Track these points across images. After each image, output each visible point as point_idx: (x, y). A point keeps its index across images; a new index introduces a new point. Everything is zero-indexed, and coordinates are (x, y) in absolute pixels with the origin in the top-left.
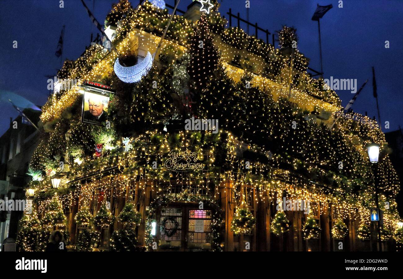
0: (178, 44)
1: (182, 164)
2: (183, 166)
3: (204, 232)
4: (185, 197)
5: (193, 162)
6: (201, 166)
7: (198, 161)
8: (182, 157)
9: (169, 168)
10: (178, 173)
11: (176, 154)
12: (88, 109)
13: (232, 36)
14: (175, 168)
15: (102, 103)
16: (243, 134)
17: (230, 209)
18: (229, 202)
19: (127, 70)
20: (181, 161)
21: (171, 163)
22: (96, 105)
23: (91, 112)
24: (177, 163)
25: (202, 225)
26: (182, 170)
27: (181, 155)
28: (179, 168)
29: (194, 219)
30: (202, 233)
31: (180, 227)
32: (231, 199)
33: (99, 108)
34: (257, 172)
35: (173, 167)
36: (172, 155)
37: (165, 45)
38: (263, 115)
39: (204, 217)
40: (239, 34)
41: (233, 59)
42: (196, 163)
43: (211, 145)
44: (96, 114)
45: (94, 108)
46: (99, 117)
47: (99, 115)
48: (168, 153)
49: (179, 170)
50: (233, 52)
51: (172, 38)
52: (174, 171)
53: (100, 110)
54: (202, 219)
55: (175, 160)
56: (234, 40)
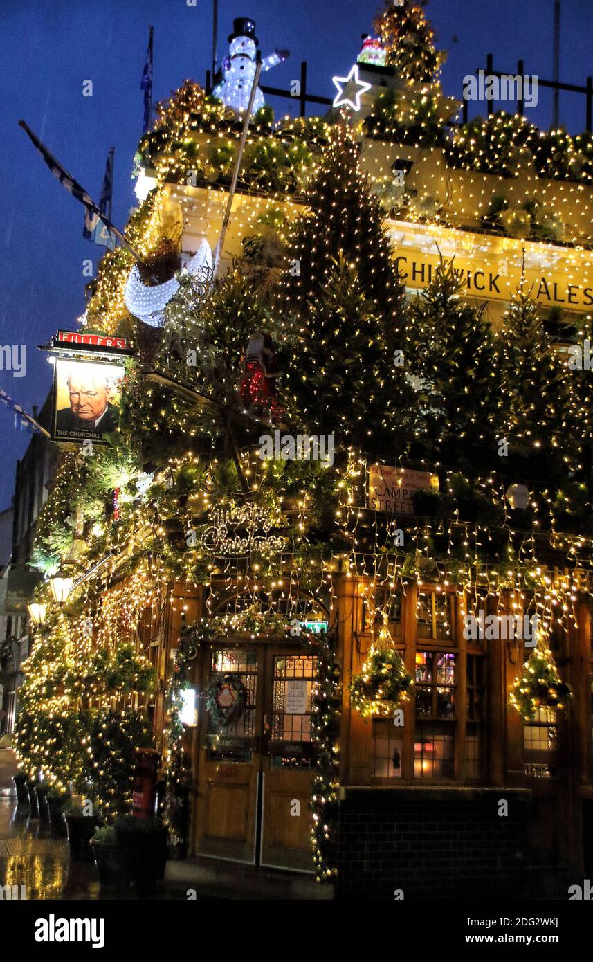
0: (291, 204)
1: (237, 540)
2: (239, 545)
3: (307, 714)
4: (249, 623)
5: (261, 532)
6: (278, 542)
7: (274, 531)
8: (238, 521)
9: (211, 552)
10: (227, 563)
11: (225, 513)
12: (68, 405)
13: (474, 145)
14: (224, 550)
15: (104, 384)
16: (408, 447)
17: (358, 650)
18: (355, 634)
19: (151, 294)
20: (238, 531)
21: (215, 537)
22: (88, 393)
23: (75, 411)
24: (228, 536)
25: (302, 694)
26: (239, 555)
27: (235, 517)
28: (232, 550)
29: (286, 679)
30: (302, 715)
31: (252, 700)
32: (360, 625)
33: (97, 398)
34: (452, 548)
35: (219, 548)
36: (216, 517)
37: (254, 214)
38: (466, 390)
39: (308, 674)
40: (502, 135)
41: (477, 213)
42: (269, 534)
43: (302, 487)
44: (88, 416)
45: (84, 399)
46: (97, 422)
47: (97, 417)
48: (209, 511)
49: (232, 556)
50: (477, 193)
51: (274, 189)
52: (220, 557)
53: (99, 403)
54: (304, 679)
55: (223, 528)
56: (479, 157)
